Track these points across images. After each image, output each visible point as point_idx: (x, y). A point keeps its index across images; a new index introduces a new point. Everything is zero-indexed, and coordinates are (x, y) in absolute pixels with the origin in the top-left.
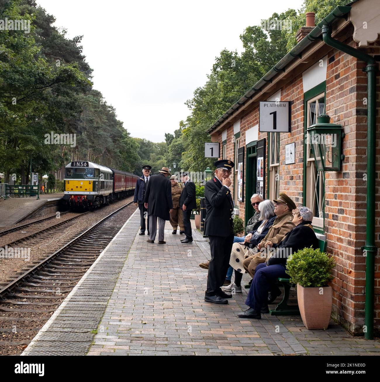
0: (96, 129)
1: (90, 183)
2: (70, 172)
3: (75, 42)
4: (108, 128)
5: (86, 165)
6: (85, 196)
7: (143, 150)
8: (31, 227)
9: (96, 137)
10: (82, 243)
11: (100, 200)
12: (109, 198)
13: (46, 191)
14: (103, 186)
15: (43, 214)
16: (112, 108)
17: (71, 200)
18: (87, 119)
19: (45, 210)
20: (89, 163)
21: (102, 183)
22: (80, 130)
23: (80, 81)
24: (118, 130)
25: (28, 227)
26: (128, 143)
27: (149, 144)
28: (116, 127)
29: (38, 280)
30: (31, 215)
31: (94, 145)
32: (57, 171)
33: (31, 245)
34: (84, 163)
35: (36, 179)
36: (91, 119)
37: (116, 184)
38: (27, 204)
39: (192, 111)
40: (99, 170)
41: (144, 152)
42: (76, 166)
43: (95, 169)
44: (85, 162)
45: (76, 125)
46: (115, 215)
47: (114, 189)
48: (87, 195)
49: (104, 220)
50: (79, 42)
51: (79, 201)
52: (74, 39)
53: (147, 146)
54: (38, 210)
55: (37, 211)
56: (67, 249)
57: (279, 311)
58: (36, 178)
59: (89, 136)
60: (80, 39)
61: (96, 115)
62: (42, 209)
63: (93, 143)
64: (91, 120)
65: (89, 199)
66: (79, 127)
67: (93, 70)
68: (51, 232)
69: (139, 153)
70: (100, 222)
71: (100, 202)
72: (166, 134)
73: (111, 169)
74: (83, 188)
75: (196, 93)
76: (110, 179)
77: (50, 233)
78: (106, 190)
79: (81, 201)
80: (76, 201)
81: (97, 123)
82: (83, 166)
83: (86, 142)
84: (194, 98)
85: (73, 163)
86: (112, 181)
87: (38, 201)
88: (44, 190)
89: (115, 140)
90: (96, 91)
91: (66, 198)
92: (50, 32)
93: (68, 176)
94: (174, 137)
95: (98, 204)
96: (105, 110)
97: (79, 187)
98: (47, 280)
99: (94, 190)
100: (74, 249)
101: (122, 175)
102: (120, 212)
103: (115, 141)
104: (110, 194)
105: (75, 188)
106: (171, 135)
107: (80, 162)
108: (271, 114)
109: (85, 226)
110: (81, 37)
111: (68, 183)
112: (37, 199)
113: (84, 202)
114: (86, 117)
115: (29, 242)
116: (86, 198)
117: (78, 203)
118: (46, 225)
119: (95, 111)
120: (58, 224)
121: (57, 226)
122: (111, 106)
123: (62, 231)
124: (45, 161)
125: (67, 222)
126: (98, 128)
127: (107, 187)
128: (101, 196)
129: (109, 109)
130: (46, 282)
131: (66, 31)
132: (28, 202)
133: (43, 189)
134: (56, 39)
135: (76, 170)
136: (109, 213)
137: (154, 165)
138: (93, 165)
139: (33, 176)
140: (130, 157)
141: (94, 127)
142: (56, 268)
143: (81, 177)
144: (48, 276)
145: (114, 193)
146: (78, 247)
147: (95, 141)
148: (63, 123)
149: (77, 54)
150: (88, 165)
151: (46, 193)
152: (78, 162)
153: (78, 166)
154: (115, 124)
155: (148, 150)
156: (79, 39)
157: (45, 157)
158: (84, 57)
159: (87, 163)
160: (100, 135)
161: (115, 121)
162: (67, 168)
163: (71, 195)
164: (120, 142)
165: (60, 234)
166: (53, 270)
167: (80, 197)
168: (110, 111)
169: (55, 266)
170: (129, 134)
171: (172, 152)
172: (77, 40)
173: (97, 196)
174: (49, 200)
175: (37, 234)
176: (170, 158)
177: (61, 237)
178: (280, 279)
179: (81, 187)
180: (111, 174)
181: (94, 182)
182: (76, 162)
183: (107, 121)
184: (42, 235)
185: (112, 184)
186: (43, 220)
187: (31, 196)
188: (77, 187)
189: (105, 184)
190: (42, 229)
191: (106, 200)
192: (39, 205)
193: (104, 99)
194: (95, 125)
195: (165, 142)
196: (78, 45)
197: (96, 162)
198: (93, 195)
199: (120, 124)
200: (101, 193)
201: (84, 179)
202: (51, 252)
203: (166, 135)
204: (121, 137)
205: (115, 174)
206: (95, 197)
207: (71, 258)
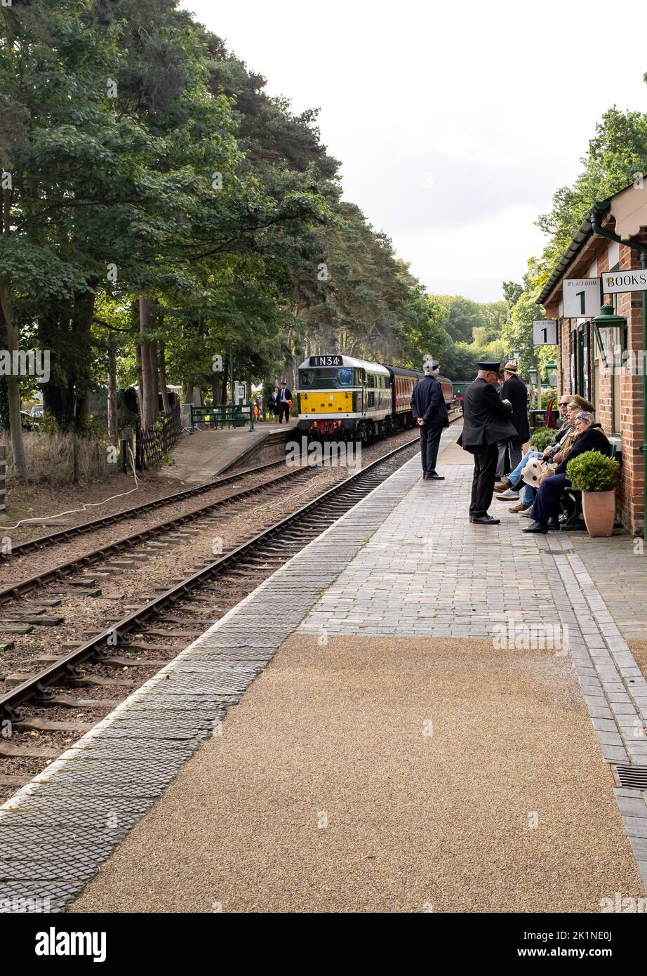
0: (353, 285)
1: (347, 397)
2: (307, 376)
3: (305, 120)
4: (379, 280)
5: (337, 363)
6: (340, 422)
7: (456, 320)
8: (245, 479)
9: (354, 301)
10: (339, 498)
11: (367, 429)
12: (383, 425)
13: (261, 416)
14: (372, 402)
15: (263, 459)
16: (383, 238)
17: (311, 430)
18: (333, 265)
19: (266, 451)
20: (343, 357)
21: (369, 396)
22: (321, 292)
23: (322, 218)
24: (398, 282)
25: (241, 479)
26: (422, 308)
27: (468, 308)
28: (396, 277)
29: (279, 545)
30: (242, 461)
31: (349, 319)
32: (280, 375)
33: (255, 504)
34: (333, 358)
35: (243, 393)
36: (343, 264)
37: (398, 397)
38: (234, 440)
39: (553, 237)
40: (362, 370)
41: (459, 326)
42: (319, 365)
43: (355, 368)
44: (335, 357)
45: (313, 283)
46: (397, 456)
47: (394, 407)
48: (343, 420)
49: (375, 463)
50: (314, 120)
51: (326, 432)
52: (303, 115)
53: (465, 313)
54: (254, 451)
55: (252, 452)
56: (317, 506)
57: (570, 526)
58: (243, 390)
59: (339, 300)
60: (314, 115)
61: (352, 255)
62: (260, 449)
63: (348, 314)
64: (343, 268)
65: (347, 426)
66: (319, 285)
67: (340, 164)
68: (284, 485)
69: (448, 329)
70: (369, 468)
71: (368, 433)
72: (505, 284)
73: (387, 368)
74: (335, 407)
75: (557, 197)
76: (386, 388)
77: (282, 486)
78: (378, 409)
79: (331, 431)
80: (323, 432)
81: (355, 271)
82: (333, 365)
83: (335, 315)
84: (554, 211)
85: (312, 360)
86: (390, 391)
87: (252, 433)
88: (258, 415)
89: (395, 304)
90: (348, 204)
91: (304, 428)
92: (258, 106)
93: (304, 385)
94: (524, 289)
95: (364, 437)
96: (370, 243)
97: (326, 405)
98: (291, 544)
99: (355, 410)
100: (328, 507)
101: (410, 379)
102: (408, 450)
103: (393, 306)
104: (387, 417)
105: (318, 408)
106: (516, 285)
107: (326, 357)
108: (577, 295)
109: (343, 475)
110: (317, 110)
111: (306, 398)
112: (250, 431)
113: (338, 432)
114: (332, 261)
115: (250, 499)
116: (342, 426)
117: (325, 435)
118: (271, 476)
119: (350, 247)
120: (294, 473)
121: (292, 476)
122: (383, 234)
123: (302, 483)
124: (256, 358)
125: (308, 470)
126: (357, 283)
127: (380, 403)
128: (370, 422)
129: (378, 240)
130: (291, 546)
131: (288, 102)
132: (233, 436)
133: (256, 413)
134: (268, 120)
135: (319, 372)
136: (387, 452)
137: (482, 353)
138: (350, 362)
139: (237, 387)
140: (427, 337)
141: (349, 282)
142: (302, 531)
143: (329, 385)
144: (293, 540)
145: (394, 414)
146: (333, 504)
147: (352, 311)
148: (290, 283)
149: (310, 145)
150: (341, 363)
151: (261, 421)
152: (323, 357)
153: (323, 365)
154: (392, 270)
155: (468, 320)
156: (312, 114)
157: (256, 350)
158: (324, 148)
159: (340, 358)
160: (361, 297)
161: (391, 264)
162: (302, 369)
163: (312, 421)
164: (403, 308)
165: (300, 487)
166: (299, 533)
167: (330, 425)
168: (379, 244)
169: (301, 528)
170: (423, 287)
171: (519, 323)
172: (308, 116)
173: (362, 421)
174: (272, 432)
175: (261, 487)
176: (516, 336)
177: (302, 492)
178: (566, 488)
179: (330, 405)
180: (386, 378)
181: (355, 394)
182: (318, 358)
183: (375, 267)
184: (269, 490)
185: (390, 397)
186: (265, 467)
187: (237, 426)
188: (323, 405)
189: (376, 396)
190: (266, 481)
191: (380, 428)
192: (254, 442)
193: (366, 221)
194: (351, 276)
195: (505, 300)
196: (311, 125)
197: (355, 354)
198: (354, 420)
199: (403, 268)
200: (369, 414)
201: (336, 388)
202: (291, 512)
203: (505, 286)
204: (407, 297)
205: (396, 377)
206: (358, 422)
207: (325, 519)
